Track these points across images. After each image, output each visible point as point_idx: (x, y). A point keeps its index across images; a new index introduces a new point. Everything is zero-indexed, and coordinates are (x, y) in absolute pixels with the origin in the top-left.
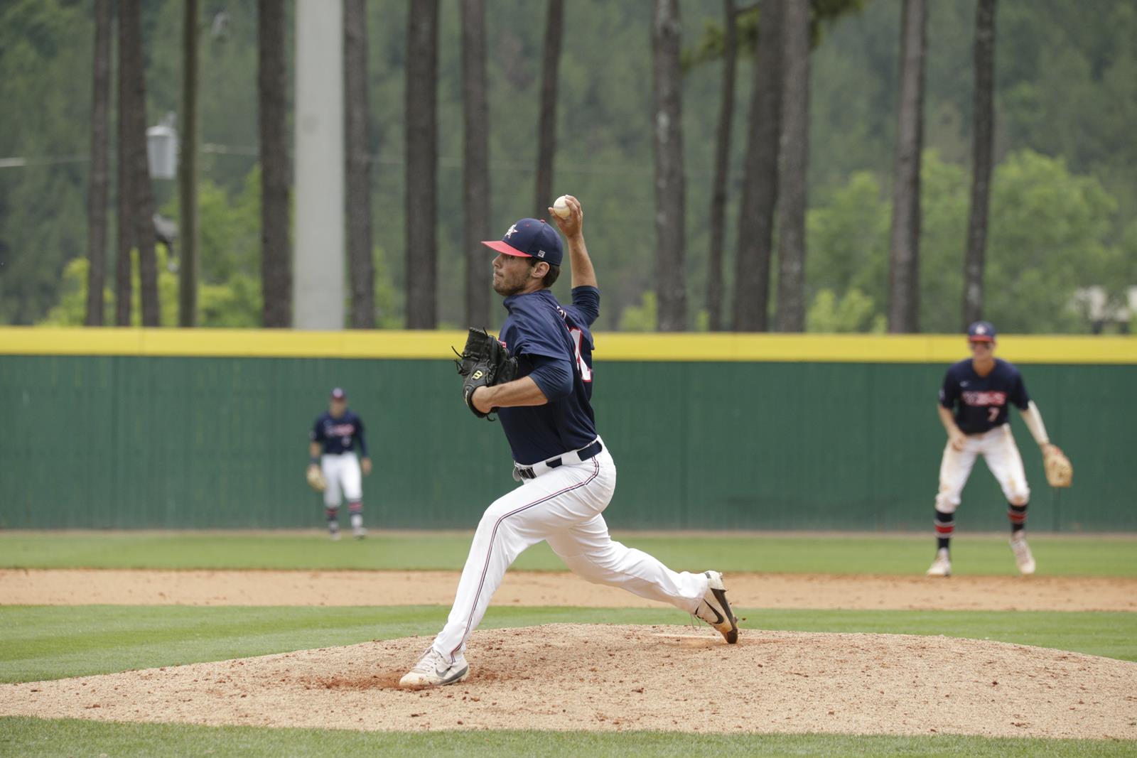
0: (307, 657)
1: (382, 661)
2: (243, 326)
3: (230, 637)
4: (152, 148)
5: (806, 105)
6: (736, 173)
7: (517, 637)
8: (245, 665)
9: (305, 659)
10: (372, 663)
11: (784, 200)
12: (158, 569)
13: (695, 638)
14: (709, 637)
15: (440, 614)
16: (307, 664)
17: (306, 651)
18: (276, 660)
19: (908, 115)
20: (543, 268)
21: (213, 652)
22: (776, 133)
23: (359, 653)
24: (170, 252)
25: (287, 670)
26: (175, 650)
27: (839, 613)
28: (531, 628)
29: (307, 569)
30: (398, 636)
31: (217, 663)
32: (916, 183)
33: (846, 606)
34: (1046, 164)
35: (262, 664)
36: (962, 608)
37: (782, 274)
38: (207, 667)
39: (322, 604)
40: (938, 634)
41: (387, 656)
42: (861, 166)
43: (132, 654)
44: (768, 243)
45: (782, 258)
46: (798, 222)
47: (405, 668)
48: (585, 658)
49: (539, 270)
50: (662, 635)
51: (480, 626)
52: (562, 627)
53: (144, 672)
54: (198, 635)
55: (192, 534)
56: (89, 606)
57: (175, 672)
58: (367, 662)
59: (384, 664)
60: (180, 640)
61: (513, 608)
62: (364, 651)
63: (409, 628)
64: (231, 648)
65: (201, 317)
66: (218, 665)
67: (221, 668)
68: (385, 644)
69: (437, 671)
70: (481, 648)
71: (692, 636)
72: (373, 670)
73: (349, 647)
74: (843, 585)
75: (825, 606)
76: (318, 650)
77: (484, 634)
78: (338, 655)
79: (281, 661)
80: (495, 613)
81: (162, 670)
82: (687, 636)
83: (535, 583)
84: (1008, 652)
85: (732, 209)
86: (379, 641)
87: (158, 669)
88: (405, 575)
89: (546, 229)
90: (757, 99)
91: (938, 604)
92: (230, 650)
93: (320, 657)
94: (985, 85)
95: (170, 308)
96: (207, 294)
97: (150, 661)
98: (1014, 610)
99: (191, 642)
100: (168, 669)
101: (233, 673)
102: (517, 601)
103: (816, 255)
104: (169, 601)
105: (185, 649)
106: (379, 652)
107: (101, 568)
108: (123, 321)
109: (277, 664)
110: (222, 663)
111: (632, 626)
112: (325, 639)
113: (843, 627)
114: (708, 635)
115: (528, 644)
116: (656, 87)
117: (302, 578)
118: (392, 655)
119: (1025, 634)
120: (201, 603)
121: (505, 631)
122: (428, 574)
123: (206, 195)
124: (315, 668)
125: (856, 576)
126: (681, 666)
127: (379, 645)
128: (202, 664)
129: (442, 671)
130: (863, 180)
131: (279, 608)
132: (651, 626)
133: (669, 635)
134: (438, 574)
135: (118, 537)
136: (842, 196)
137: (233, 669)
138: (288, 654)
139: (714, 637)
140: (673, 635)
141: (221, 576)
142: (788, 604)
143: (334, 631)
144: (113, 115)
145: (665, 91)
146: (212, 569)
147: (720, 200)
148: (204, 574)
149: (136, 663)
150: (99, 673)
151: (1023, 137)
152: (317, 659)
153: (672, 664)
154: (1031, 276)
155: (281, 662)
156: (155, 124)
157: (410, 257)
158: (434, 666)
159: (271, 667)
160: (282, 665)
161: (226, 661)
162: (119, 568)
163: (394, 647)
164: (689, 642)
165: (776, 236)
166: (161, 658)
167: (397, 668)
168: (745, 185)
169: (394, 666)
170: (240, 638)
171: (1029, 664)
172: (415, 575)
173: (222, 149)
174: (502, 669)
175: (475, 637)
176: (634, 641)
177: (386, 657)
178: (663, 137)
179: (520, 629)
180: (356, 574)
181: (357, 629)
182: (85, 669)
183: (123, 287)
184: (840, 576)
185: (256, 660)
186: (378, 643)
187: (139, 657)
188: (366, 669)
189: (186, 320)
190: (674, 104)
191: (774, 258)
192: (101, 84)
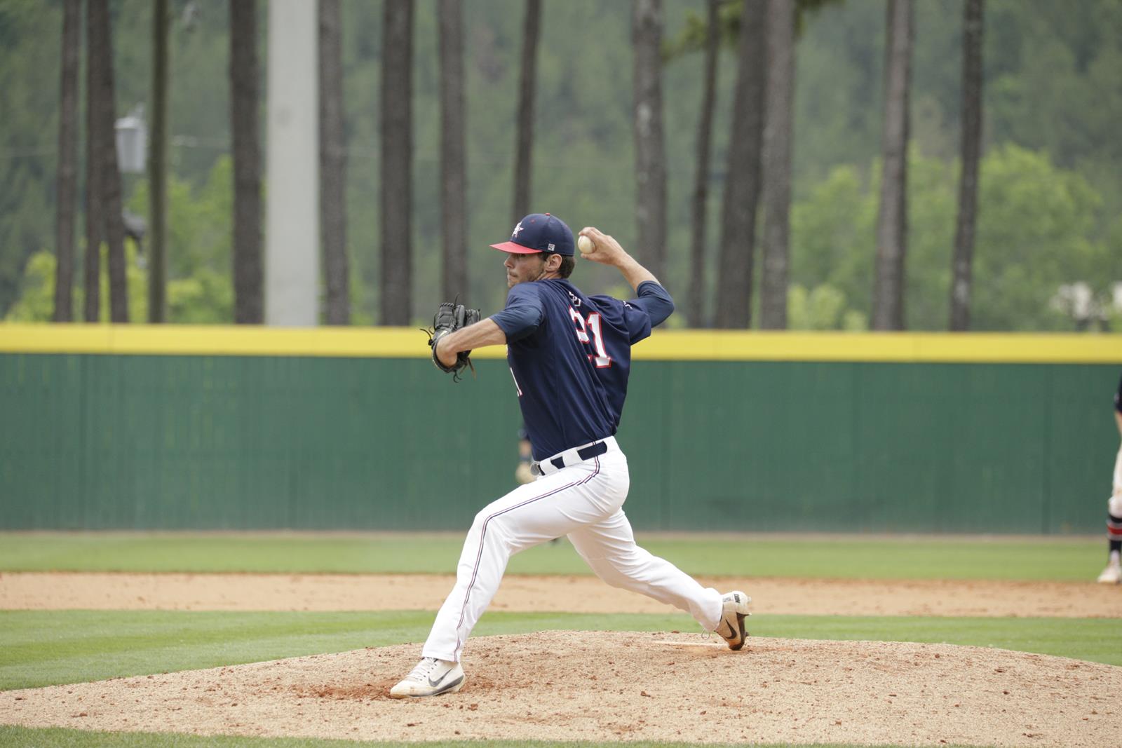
0: (299, 665)
1: (375, 668)
2: (208, 322)
3: (215, 644)
4: (121, 141)
5: (790, 98)
6: (718, 166)
7: (513, 644)
8: (235, 673)
9: (295, 667)
10: (366, 670)
11: (767, 195)
12: (135, 572)
13: (697, 646)
14: (711, 644)
15: (426, 619)
16: (299, 672)
17: (297, 659)
18: (267, 667)
19: (895, 108)
20: (556, 260)
21: (198, 658)
22: (760, 127)
23: (352, 661)
24: (140, 249)
25: (279, 678)
26: (160, 656)
27: (835, 618)
28: (527, 634)
29: (287, 573)
30: (389, 643)
31: (205, 670)
32: (902, 177)
33: (842, 612)
34: (1029, 158)
35: (252, 672)
36: (962, 613)
37: (766, 271)
38: (195, 675)
39: (306, 609)
40: (940, 642)
41: (382, 664)
42: (841, 160)
43: (114, 661)
44: (751, 239)
45: (767, 252)
46: (781, 217)
47: (400, 676)
48: (584, 666)
49: (552, 263)
50: (663, 642)
51: (475, 632)
52: (559, 634)
53: (131, 680)
54: (182, 641)
55: (162, 536)
56: (68, 611)
57: (164, 680)
58: (360, 670)
59: (378, 672)
60: (165, 646)
61: (501, 613)
62: (357, 659)
63: (397, 634)
64: (217, 654)
65: (167, 313)
66: (207, 673)
67: (210, 675)
68: (378, 651)
69: (430, 680)
70: (477, 656)
71: (694, 644)
72: (367, 677)
73: (342, 654)
74: (837, 589)
75: (821, 611)
76: (309, 657)
77: (480, 642)
78: (331, 662)
79: (272, 669)
80: (489, 618)
81: (149, 677)
82: (688, 643)
83: (521, 587)
84: (1019, 662)
85: (714, 204)
86: (372, 648)
87: (146, 677)
88: (387, 579)
89: (552, 221)
90: (741, 91)
91: (937, 610)
92: (216, 657)
93: (313, 664)
94: (974, 77)
95: (138, 303)
96: (177, 290)
97: (134, 668)
98: (1014, 616)
99: (175, 648)
100: (156, 677)
101: (223, 680)
102: (505, 606)
103: (797, 251)
104: (148, 606)
105: (170, 656)
106: (373, 659)
107: (75, 571)
108: (91, 317)
109: (269, 672)
110: (211, 670)
111: (632, 633)
112: (312, 646)
113: (842, 634)
114: (710, 642)
115: (525, 651)
116: (637, 79)
117: (282, 582)
118: (386, 663)
119: (1030, 642)
120: (182, 607)
121: (501, 638)
122: (411, 579)
123: (176, 188)
124: (307, 676)
125: (849, 581)
126: (683, 674)
127: (372, 653)
128: (190, 671)
129: (435, 680)
130: (842, 175)
131: (263, 613)
132: (651, 633)
133: (670, 643)
134: (422, 578)
135: (87, 539)
136: (821, 191)
137: (223, 677)
138: (279, 662)
139: (716, 644)
140: (674, 643)
141: (199, 579)
142: (783, 610)
143: (322, 637)
144: (82, 106)
145: (647, 82)
146: (190, 572)
147: (701, 195)
148: (182, 577)
149: (121, 670)
150: (83, 680)
151: (1007, 131)
152: (309, 667)
153: (673, 672)
154: (1014, 272)
155: (274, 671)
156: (124, 116)
157: (385, 252)
158: (427, 675)
159: (261, 675)
160: (273, 673)
161: (215, 669)
162: (94, 571)
163: (388, 654)
164: (690, 649)
165: (760, 232)
166: (145, 665)
167: (391, 677)
168: (729, 179)
169: (389, 674)
170: (225, 644)
171: (1040, 673)
172: (399, 579)
173: (192, 142)
174: (499, 677)
175: (471, 644)
176: (633, 649)
177: (379, 664)
178: (644, 129)
179: (516, 636)
180: (338, 578)
181: (345, 636)
182: (69, 677)
183: (91, 282)
184: (831, 580)
185: (247, 667)
186: (371, 650)
187: (123, 664)
188: (360, 677)
189: (157, 315)
190: (655, 96)
191: (758, 254)
192: (68, 76)
